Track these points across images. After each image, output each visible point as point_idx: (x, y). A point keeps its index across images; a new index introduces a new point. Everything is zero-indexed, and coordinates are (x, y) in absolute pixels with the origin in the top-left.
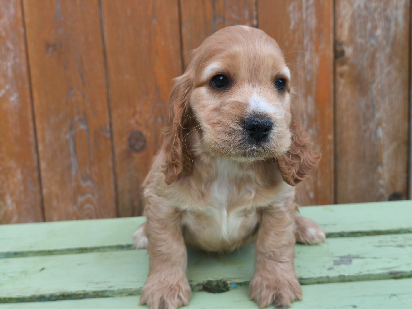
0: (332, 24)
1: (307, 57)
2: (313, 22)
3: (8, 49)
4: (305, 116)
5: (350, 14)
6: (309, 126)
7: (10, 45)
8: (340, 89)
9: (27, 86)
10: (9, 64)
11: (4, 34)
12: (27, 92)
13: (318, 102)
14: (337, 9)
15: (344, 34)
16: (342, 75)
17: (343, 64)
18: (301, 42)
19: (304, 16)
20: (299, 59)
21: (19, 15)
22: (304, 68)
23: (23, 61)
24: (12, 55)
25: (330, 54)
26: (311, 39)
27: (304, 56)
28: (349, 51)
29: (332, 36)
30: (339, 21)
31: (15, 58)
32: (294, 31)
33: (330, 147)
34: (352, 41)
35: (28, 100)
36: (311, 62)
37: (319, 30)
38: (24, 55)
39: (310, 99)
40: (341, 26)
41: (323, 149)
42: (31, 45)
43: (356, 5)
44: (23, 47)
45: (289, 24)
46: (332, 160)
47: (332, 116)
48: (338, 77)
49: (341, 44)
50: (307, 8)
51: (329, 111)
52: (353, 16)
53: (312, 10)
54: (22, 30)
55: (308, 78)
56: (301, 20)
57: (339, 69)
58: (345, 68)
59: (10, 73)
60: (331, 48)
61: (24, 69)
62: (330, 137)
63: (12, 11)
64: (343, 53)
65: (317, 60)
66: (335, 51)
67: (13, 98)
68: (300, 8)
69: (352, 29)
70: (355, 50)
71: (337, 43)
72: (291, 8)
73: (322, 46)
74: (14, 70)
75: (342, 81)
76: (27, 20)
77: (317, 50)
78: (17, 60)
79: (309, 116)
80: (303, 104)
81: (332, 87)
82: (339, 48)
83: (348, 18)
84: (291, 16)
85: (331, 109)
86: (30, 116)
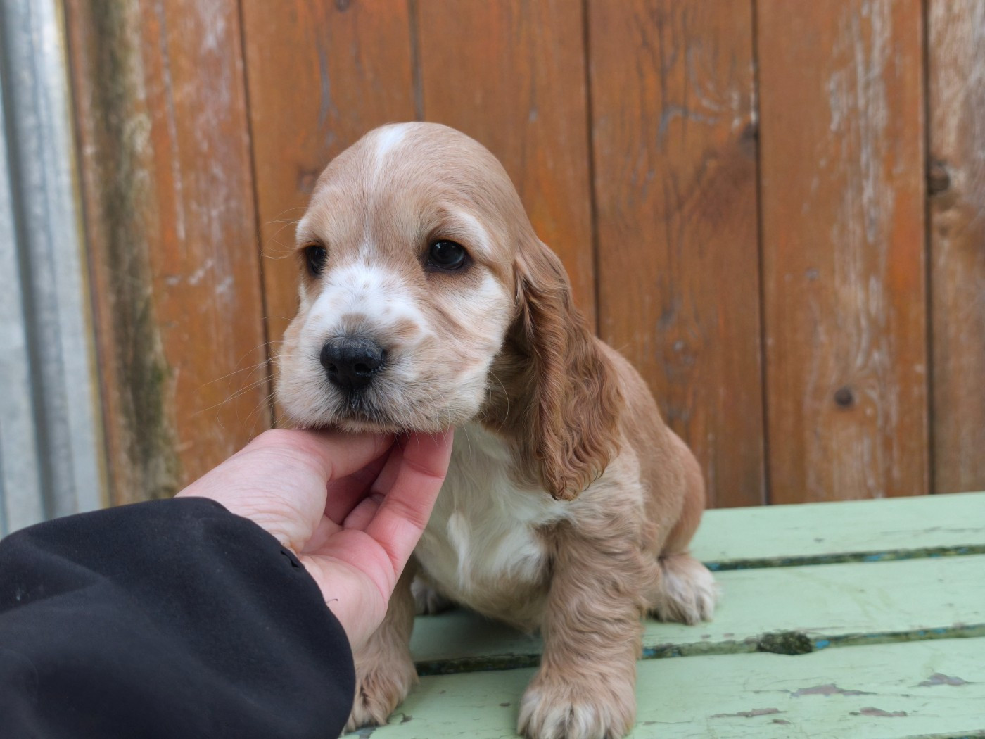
0: (921, 118)
1: (869, 192)
2: (879, 116)
3: (213, 180)
4: (864, 322)
5: (961, 97)
6: (874, 344)
7: (217, 170)
8: (941, 261)
9: (253, 260)
10: (214, 213)
11: (205, 146)
12: (255, 273)
13: (893, 292)
14: (933, 87)
15: (948, 141)
16: (944, 231)
17: (946, 206)
18: (854, 159)
19: (861, 102)
20: (849, 195)
21: (241, 104)
22: (861, 215)
23: (247, 205)
24: (223, 192)
25: (918, 184)
26: (876, 152)
27: (860, 190)
28: (959, 178)
29: (921, 145)
30: (937, 113)
31: (227, 199)
32: (839, 135)
33: (920, 391)
34: (965, 156)
35: (256, 291)
36: (876, 202)
37: (893, 133)
38: (248, 192)
39: (874, 284)
40: (942, 124)
41: (904, 396)
42: (264, 172)
43: (973, 78)
44: (247, 177)
45: (829, 119)
46: (925, 421)
47: (923, 321)
48: (936, 235)
49: (942, 163)
50: (867, 86)
51: (917, 310)
52: (966, 102)
53: (879, 89)
54: (245, 138)
55: (871, 238)
56: (854, 111)
57: (938, 218)
58: (951, 215)
59: (217, 233)
60: (921, 170)
61: (248, 223)
62: (920, 368)
63: (225, 96)
64: (945, 181)
65: (889, 199)
66: (929, 178)
67: (223, 288)
68: (852, 85)
69: (965, 130)
70: (973, 175)
71: (931, 161)
72: (832, 85)
73: (900, 169)
74: (226, 227)
75: (944, 246)
76: (257, 116)
77: (889, 177)
78: (233, 204)
79: (873, 322)
80: (860, 296)
81: (922, 256)
82: (936, 172)
83: (956, 105)
84: (832, 101)
85: (922, 306)
86: (259, 329)
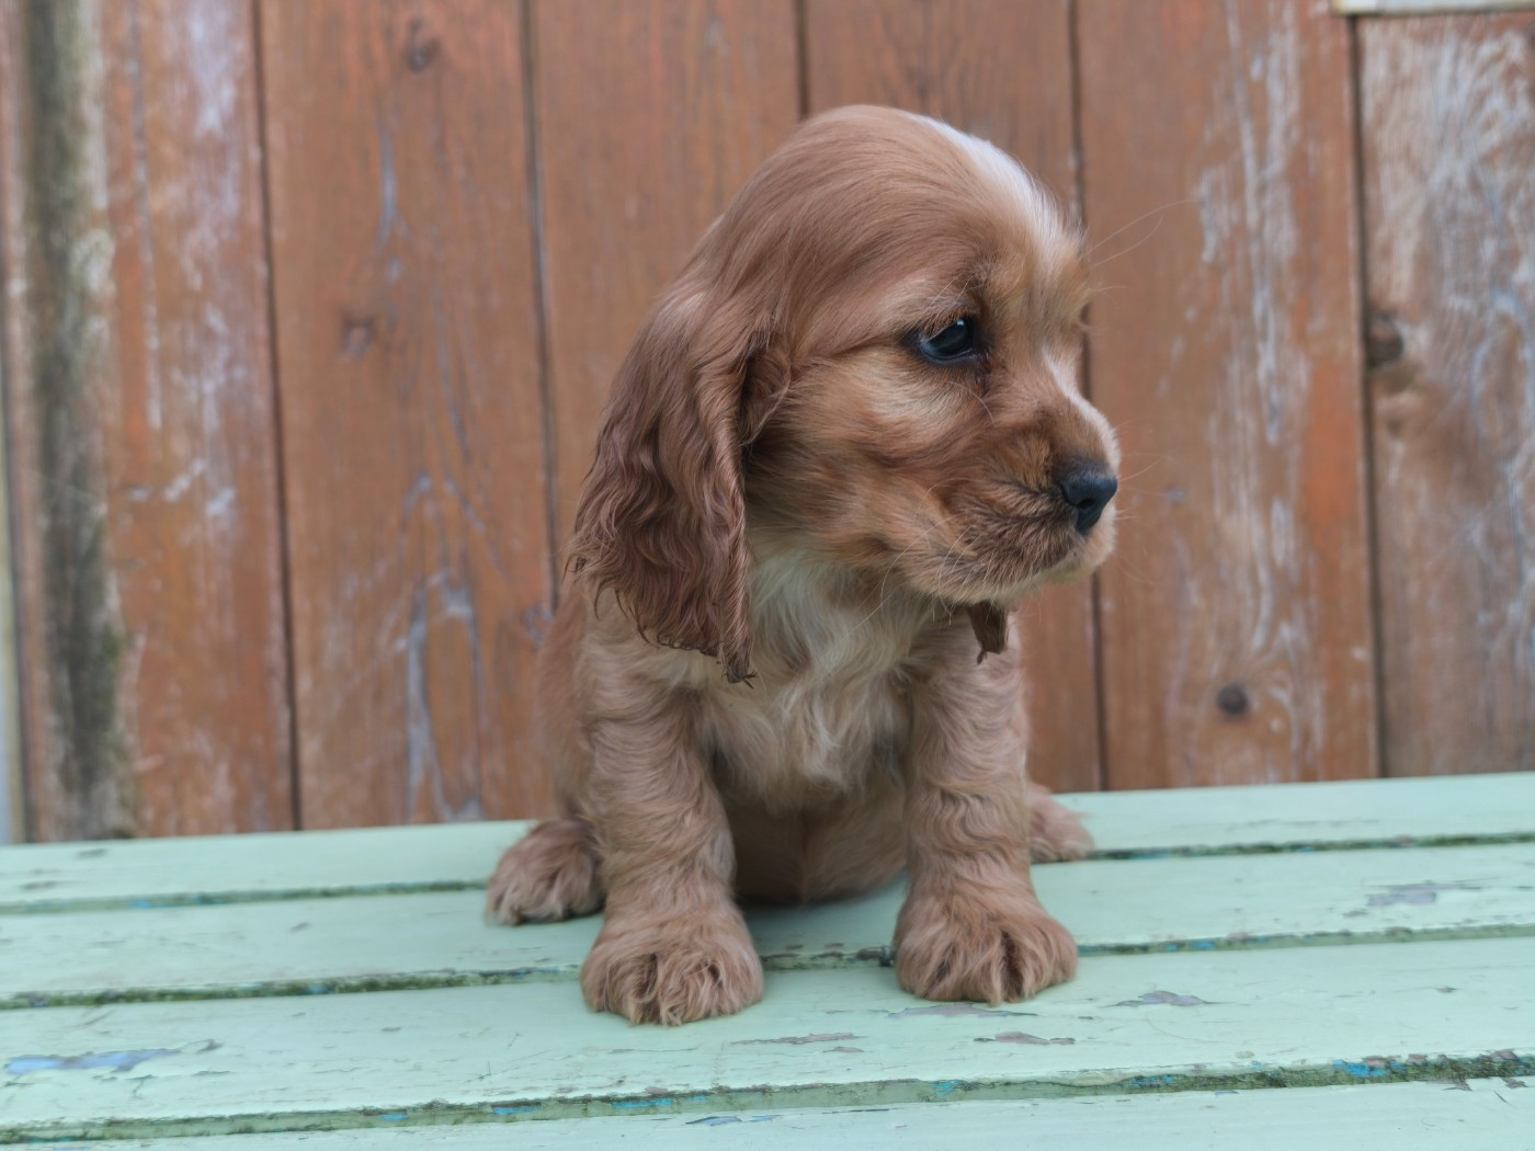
0: (1352, 243)
1: (1267, 362)
2: (1283, 238)
3: (208, 335)
4: (1264, 576)
5: (1418, 208)
6: (1282, 612)
7: (215, 320)
8: (1392, 475)
9: (268, 463)
10: (209, 387)
11: (197, 282)
12: (270, 481)
13: (1313, 525)
14: (1371, 192)
15: (1398, 280)
16: (1395, 427)
17: (1398, 384)
18: (1242, 308)
19: (1252, 217)
20: (1235, 367)
21: (255, 216)
22: (1256, 399)
23: (259, 376)
24: (223, 352)
25: (1351, 350)
26: (1279, 297)
27: (1253, 358)
28: (1418, 340)
29: (1353, 287)
30: (1380, 236)
31: (230, 364)
32: (1216, 269)
33: (1360, 691)
34: (1426, 303)
35: (270, 512)
36: (1280, 378)
37: (1306, 267)
38: (263, 354)
39: (1281, 513)
40: (1387, 252)
41: (1334, 700)
42: (288, 323)
43: (1437, 178)
44: (261, 330)
45: (1199, 244)
46: (1372, 743)
47: (1364, 575)
48: (1382, 434)
49: (1388, 315)
50: (1262, 190)
51: (1353, 556)
52: (1427, 217)
53: (1281, 195)
54: (261, 269)
55: (1272, 437)
56: (1240, 229)
57: (1384, 405)
58: (1407, 400)
59: (211, 420)
60: (1354, 328)
61: (262, 403)
62: (1361, 654)
63: (231, 203)
64: (1395, 346)
65: (1302, 373)
66: (1368, 339)
67: (219, 506)
68: (1237, 190)
69: (1426, 262)
70: (1441, 335)
71: (1372, 312)
72: (1203, 189)
73: (1319, 323)
74: (226, 409)
75: (1397, 450)
76: (279, 235)
77: (1301, 337)
78: (239, 373)
79: (1279, 575)
80: (1257, 532)
81: (1360, 468)
82: (1380, 330)
83: (1411, 221)
84: (1205, 216)
85: (1362, 551)
86: (273, 572)
